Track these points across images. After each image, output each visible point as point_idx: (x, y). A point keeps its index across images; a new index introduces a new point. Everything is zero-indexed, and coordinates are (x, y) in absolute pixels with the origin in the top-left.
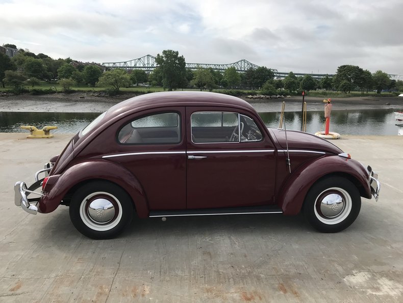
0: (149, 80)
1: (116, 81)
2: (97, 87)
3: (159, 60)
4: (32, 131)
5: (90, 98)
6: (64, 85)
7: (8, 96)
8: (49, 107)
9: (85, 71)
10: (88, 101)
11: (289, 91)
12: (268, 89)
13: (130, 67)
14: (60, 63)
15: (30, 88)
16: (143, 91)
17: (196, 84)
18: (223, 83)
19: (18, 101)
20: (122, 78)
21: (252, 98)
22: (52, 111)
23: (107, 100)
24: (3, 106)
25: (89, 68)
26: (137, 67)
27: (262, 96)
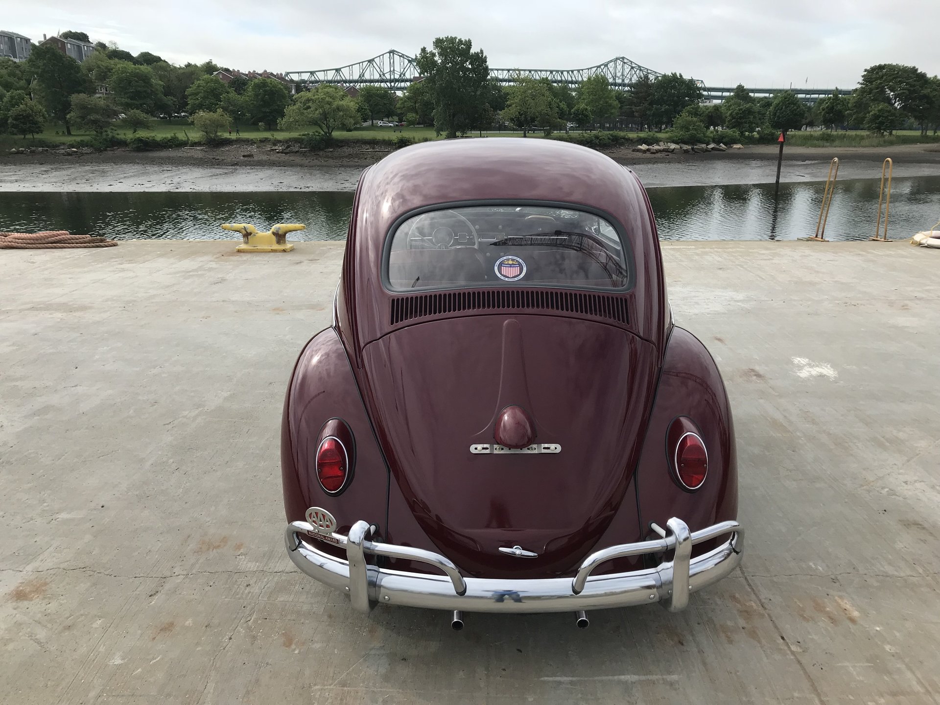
0: (399, 111)
1: (325, 116)
2: (281, 130)
3: (425, 62)
4: (247, 235)
5: (265, 158)
6: (205, 128)
7: (82, 154)
8: (176, 180)
9: (250, 91)
10: (261, 164)
11: (737, 134)
12: (688, 130)
13: (350, 82)
14: (192, 73)
15: (129, 135)
16: (386, 138)
17: (512, 120)
18: (576, 114)
19: (106, 167)
20: (338, 109)
21: (648, 150)
22: (186, 188)
23: (306, 161)
24: (75, 179)
25: (258, 86)
26: (366, 81)
27: (673, 146)
